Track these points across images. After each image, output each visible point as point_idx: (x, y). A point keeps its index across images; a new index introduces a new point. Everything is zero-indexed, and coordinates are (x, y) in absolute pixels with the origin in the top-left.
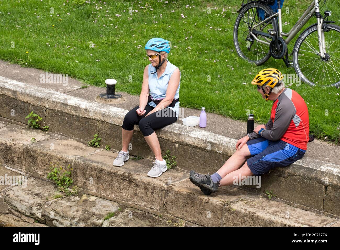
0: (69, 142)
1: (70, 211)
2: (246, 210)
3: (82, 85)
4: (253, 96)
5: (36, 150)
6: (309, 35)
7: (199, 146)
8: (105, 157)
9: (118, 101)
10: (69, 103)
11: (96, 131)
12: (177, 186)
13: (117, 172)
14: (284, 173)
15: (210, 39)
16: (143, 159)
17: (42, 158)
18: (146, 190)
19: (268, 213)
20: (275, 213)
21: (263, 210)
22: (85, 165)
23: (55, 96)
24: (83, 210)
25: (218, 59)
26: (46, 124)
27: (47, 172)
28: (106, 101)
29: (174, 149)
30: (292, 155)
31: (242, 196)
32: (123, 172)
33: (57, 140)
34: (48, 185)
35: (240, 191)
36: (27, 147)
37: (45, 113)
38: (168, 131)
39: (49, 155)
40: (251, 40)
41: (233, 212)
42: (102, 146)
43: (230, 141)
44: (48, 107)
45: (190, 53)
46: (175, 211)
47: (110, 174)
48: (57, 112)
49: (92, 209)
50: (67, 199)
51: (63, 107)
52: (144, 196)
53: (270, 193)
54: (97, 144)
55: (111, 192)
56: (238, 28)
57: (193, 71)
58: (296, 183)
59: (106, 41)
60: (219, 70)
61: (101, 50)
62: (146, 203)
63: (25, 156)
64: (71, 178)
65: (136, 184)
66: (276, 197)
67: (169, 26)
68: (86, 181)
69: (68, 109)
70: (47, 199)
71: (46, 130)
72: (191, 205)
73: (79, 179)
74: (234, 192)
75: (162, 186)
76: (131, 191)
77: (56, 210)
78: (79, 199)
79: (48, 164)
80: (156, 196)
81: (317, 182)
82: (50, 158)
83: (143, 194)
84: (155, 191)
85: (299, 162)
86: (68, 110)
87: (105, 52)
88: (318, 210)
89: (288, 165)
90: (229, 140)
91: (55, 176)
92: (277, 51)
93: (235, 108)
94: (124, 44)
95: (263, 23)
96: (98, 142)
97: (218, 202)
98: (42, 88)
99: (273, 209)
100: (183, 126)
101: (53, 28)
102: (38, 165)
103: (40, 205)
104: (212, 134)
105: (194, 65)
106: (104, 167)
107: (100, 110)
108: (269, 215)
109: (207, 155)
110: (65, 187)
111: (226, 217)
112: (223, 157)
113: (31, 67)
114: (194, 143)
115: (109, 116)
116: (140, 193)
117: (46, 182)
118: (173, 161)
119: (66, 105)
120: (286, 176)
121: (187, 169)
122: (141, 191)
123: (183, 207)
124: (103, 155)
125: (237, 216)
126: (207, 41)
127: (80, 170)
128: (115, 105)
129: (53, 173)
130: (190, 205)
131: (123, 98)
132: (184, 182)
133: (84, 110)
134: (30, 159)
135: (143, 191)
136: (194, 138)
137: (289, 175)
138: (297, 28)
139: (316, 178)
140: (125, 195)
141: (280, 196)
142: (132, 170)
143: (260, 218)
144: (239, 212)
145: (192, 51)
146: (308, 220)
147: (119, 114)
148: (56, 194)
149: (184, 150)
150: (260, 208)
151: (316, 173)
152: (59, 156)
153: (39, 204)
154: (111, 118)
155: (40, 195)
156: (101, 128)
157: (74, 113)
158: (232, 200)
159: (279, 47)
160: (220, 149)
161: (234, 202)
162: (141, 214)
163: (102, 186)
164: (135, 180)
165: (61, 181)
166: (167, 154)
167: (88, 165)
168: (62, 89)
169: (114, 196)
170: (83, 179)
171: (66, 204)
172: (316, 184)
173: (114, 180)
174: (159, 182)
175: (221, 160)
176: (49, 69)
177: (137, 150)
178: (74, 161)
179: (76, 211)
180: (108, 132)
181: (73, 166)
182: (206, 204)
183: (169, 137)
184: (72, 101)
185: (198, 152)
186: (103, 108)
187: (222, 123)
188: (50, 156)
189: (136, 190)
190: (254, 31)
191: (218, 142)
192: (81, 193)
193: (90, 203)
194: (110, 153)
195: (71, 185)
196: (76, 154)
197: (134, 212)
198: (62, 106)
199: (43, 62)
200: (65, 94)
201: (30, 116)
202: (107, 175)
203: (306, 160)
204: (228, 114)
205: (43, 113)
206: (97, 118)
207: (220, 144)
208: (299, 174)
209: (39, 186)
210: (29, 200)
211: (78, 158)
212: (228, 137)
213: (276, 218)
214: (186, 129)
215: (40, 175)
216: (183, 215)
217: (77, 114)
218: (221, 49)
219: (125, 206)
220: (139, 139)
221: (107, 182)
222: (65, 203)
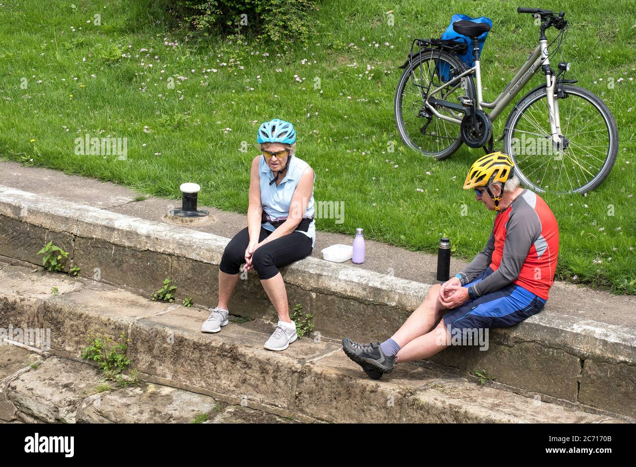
0: (118, 294)
1: (128, 413)
2: (444, 402)
3: (136, 196)
4: (439, 210)
5: (61, 309)
6: (531, 104)
7: (354, 295)
8: (185, 319)
9: (203, 220)
10: (117, 225)
11: (166, 273)
12: (317, 364)
13: (210, 343)
14: (508, 339)
15: (350, 116)
16: (253, 320)
17: (72, 322)
18: (263, 372)
19: (483, 407)
20: (493, 407)
21: (473, 402)
22: (152, 333)
23: (90, 214)
24: (151, 411)
25: (369, 150)
26: (75, 264)
27: (82, 346)
28: (182, 221)
29: (309, 302)
30: (522, 306)
31: (433, 380)
32: (221, 343)
33: (97, 292)
34: (83, 369)
35: (430, 371)
36: (45, 303)
37: (73, 245)
38: (297, 270)
39: (86, 317)
40: (427, 116)
41: (421, 408)
42: (177, 300)
43: (409, 286)
44: (78, 234)
45: (319, 141)
46: (315, 408)
47: (197, 346)
48: (96, 243)
49: (166, 409)
50: (121, 392)
51: (106, 233)
52: (259, 383)
53: (483, 374)
54: (168, 296)
55: (199, 379)
56: (402, 96)
57: (327, 170)
58: (528, 356)
59: (167, 121)
60: (373, 168)
61: (161, 136)
62: (263, 396)
63: (41, 319)
64: (126, 356)
65: (246, 364)
66: (493, 380)
67: (276, 96)
68: (153, 361)
69: (116, 236)
70: (84, 393)
71: (75, 274)
72: (345, 397)
73: (140, 358)
74: (419, 373)
75: (292, 364)
76: (236, 376)
77: (103, 412)
78: (142, 392)
79: (83, 333)
80: (282, 383)
81: (567, 352)
82: (87, 321)
83: (258, 380)
84: (279, 374)
85: (534, 319)
86: (115, 238)
87: (169, 139)
88: (568, 401)
89: (515, 323)
90: (408, 283)
91: (97, 353)
92: (474, 133)
93: (411, 230)
94: (199, 126)
95: (448, 86)
96: (170, 292)
97: (393, 390)
98: (66, 200)
99: (490, 400)
100: (324, 261)
101: (71, 101)
102: (65, 334)
103: (72, 403)
104: (376, 275)
105: (329, 160)
106: (186, 335)
107: (174, 236)
108: (485, 410)
109: (370, 310)
110: (115, 371)
111: (408, 417)
112: (398, 312)
113: (41, 165)
114: (346, 291)
115: (190, 246)
116: (252, 379)
117: (80, 364)
118: (307, 322)
119: (112, 229)
120: (511, 343)
121: (332, 337)
122: (254, 374)
123: (331, 401)
124: (181, 316)
125: (428, 413)
126: (345, 120)
127: (142, 340)
128: (198, 228)
129: (93, 348)
130: (342, 397)
131: (211, 216)
132: (329, 357)
133: (146, 237)
134: (50, 325)
135: (257, 375)
136: (346, 281)
137: (516, 342)
138: (509, 93)
139: (565, 345)
140: (224, 382)
141: (501, 379)
142: (236, 339)
143: (469, 416)
144: (433, 407)
145: (321, 137)
146: (553, 417)
147: (209, 242)
148: (99, 385)
149: (327, 303)
150: (468, 399)
151: (565, 337)
152: (104, 318)
153: (70, 401)
154: (194, 250)
155: (72, 387)
156: (176, 269)
157: (127, 244)
158: (418, 387)
159: (478, 127)
160: (393, 300)
161: (421, 390)
162: (254, 416)
163: (182, 368)
164: (244, 356)
165: (108, 363)
166: (297, 311)
167: (157, 333)
168: (101, 203)
169: (204, 385)
170: (147, 356)
171: (120, 401)
172: (565, 356)
173: (205, 356)
174: (287, 358)
175: (394, 319)
176: (74, 169)
177: (241, 306)
178: (132, 326)
179: (139, 412)
180: (189, 276)
181: (130, 335)
182: (372, 395)
183: (299, 280)
184: (123, 222)
185: (353, 305)
186: (180, 233)
187: (389, 257)
188: (87, 319)
189: (245, 373)
190: (432, 101)
191: (388, 287)
192: (145, 382)
193: (161, 398)
194: (194, 312)
195: (126, 368)
196: (133, 314)
197: (243, 413)
198: (105, 231)
199: (62, 157)
200: (108, 212)
201: (47, 249)
202: (192, 349)
203: (545, 315)
204: (399, 241)
205: (70, 244)
206: (169, 251)
207: (391, 291)
208: (534, 339)
209: (67, 372)
210: (52, 395)
211: (138, 320)
212: (405, 278)
213: (497, 415)
214: (330, 266)
215: (70, 352)
216: (331, 414)
217: (133, 246)
218: (373, 133)
219: (225, 402)
220: (245, 287)
221: (191, 360)
222: (118, 400)
